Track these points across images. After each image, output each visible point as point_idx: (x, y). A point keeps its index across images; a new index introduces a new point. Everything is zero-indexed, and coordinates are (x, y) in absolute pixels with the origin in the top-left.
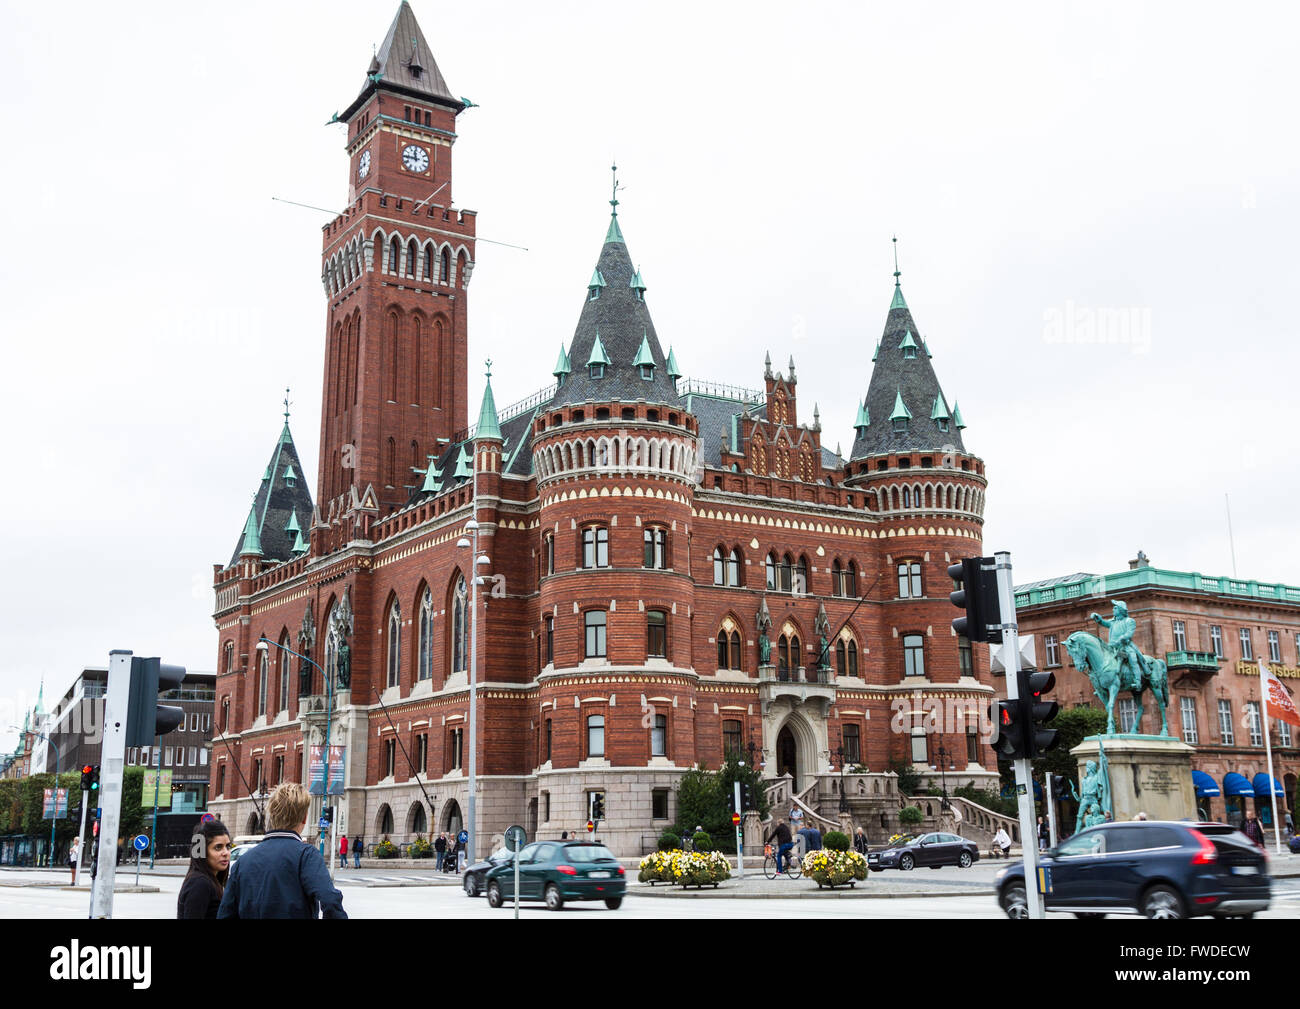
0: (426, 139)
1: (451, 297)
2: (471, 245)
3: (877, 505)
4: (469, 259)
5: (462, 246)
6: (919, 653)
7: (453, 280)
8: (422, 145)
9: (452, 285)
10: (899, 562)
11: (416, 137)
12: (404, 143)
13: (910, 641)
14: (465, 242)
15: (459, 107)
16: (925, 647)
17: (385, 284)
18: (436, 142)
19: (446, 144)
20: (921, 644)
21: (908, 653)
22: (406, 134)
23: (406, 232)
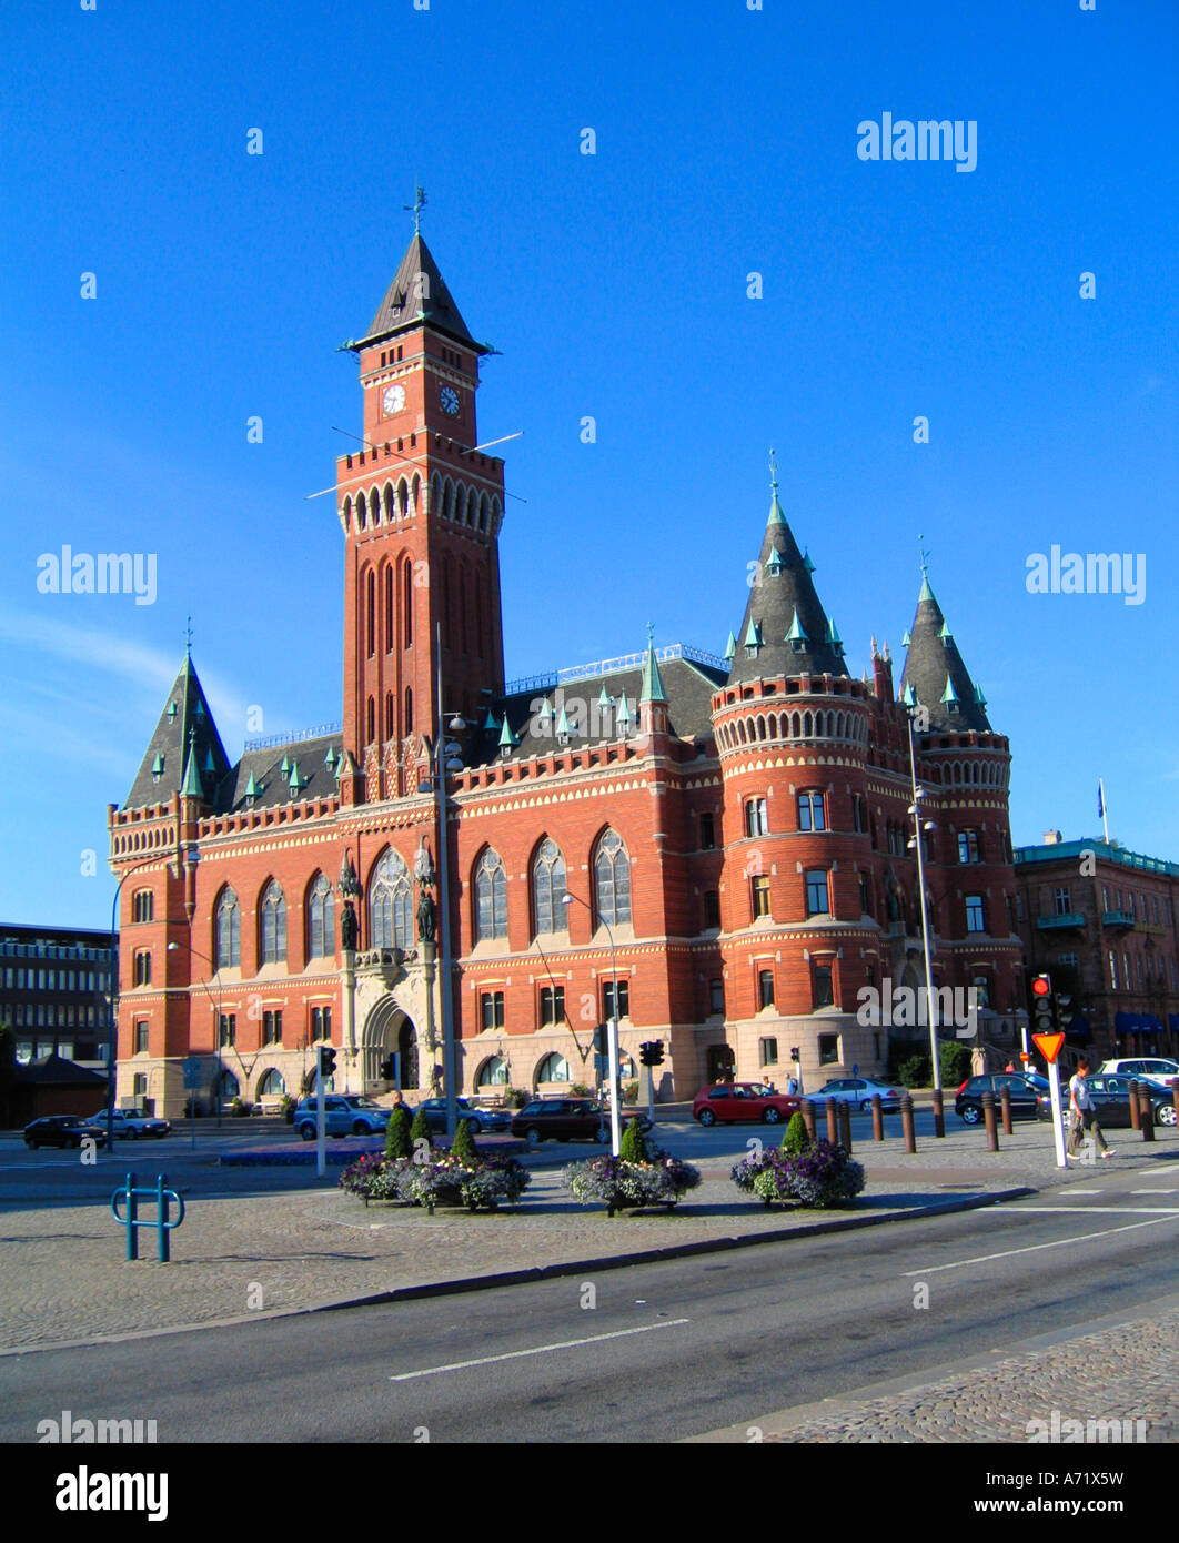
0: (457, 381)
1: (487, 546)
2: (502, 494)
3: (940, 778)
4: (501, 508)
5: (496, 495)
6: (979, 910)
7: (488, 528)
8: (453, 387)
9: (488, 533)
10: (960, 830)
11: (450, 378)
12: (441, 383)
13: (970, 901)
14: (497, 490)
15: (483, 351)
16: (984, 906)
17: (438, 528)
18: (464, 385)
19: (471, 388)
20: (979, 903)
21: (969, 912)
22: (442, 375)
23: (456, 476)
